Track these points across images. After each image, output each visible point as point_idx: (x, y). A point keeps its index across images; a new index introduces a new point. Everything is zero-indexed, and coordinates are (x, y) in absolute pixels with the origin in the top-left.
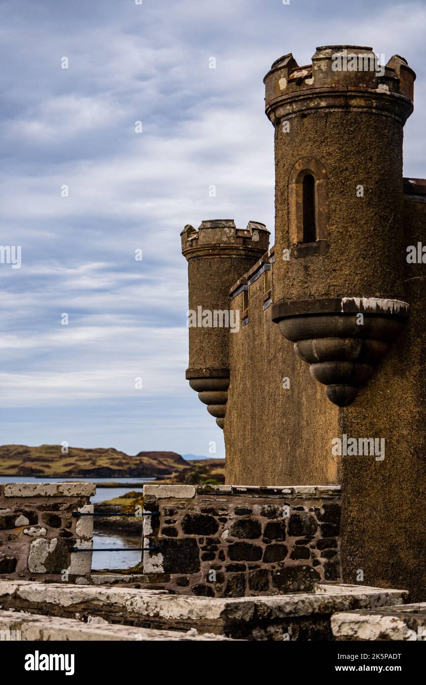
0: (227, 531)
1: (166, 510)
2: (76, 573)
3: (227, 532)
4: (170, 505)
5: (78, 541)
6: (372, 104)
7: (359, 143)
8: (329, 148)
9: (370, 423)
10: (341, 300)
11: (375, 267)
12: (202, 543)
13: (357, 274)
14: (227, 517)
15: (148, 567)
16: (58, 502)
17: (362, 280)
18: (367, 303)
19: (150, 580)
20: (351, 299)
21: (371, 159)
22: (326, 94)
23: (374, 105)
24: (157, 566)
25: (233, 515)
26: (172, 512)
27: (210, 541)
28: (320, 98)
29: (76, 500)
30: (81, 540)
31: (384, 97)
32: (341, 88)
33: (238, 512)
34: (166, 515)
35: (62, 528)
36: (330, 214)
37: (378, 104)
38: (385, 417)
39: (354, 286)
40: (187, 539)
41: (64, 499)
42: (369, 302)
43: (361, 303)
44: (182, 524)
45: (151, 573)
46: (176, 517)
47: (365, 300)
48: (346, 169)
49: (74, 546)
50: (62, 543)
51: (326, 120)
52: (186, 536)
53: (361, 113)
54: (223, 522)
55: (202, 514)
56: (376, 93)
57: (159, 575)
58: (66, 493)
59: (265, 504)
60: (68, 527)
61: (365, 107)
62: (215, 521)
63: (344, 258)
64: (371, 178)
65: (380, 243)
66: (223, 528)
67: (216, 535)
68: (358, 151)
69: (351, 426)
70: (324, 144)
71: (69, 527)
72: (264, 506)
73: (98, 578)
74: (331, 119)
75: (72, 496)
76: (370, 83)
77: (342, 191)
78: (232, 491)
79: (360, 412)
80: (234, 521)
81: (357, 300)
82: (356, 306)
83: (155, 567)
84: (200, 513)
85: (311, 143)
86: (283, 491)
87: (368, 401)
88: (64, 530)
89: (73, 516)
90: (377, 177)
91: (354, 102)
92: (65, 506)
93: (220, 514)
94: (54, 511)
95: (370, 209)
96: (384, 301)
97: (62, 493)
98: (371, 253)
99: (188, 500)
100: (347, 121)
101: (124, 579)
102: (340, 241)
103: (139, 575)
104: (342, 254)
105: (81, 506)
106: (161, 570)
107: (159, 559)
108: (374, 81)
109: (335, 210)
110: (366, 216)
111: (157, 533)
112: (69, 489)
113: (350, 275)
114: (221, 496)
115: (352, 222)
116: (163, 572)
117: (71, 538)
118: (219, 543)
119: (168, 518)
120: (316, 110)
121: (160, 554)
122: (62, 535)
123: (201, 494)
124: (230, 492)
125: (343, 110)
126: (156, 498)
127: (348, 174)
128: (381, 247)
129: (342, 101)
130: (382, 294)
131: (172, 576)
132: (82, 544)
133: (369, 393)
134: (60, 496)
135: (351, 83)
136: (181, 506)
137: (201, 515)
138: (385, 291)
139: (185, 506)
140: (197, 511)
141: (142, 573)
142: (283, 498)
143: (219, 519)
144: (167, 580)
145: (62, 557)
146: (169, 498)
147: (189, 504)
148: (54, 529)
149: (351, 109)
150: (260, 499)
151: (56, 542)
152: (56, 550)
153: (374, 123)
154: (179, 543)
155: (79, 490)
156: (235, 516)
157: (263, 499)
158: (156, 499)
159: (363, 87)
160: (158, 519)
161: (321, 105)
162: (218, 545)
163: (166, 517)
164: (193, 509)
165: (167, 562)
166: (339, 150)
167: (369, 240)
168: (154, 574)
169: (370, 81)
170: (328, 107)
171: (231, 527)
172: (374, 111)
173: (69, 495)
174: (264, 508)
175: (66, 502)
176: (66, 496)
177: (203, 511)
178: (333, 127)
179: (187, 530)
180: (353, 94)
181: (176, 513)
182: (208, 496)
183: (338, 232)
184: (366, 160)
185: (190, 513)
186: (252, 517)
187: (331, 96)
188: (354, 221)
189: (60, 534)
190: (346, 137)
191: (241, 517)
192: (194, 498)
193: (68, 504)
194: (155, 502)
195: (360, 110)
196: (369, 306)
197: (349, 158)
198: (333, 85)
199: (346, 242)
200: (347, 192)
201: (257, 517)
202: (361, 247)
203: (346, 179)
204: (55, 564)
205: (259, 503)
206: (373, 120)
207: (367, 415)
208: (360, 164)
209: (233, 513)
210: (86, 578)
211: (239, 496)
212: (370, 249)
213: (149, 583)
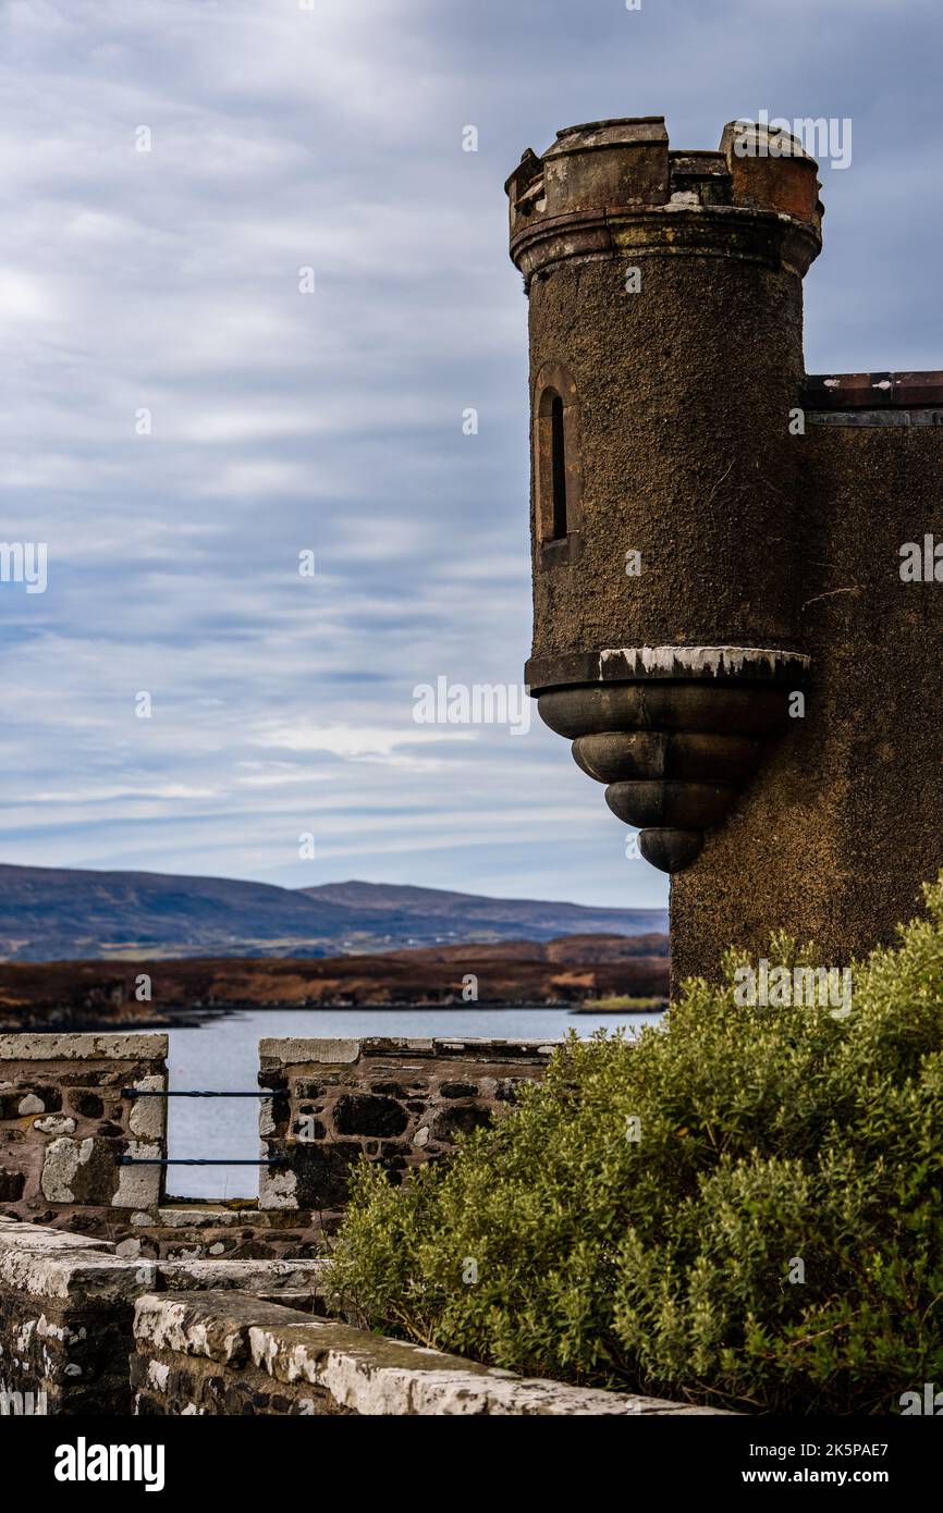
0: (426, 1129)
1: (302, 1086)
2: (129, 1205)
3: (425, 1131)
4: (310, 1077)
5: (133, 1144)
6: (665, 238)
7: (639, 323)
8: (582, 340)
9: (732, 905)
10: (598, 655)
11: (675, 582)
12: (374, 1153)
13: (635, 599)
14: (426, 1102)
15: (267, 1197)
16: (97, 1069)
17: (645, 610)
18: (651, 657)
19: (272, 1223)
20: (618, 652)
21: (668, 354)
22: (568, 229)
23: (670, 237)
24: (285, 1195)
25: (437, 1098)
26: (314, 1092)
27: (390, 1150)
28: (562, 236)
29: (130, 1067)
30: (138, 1141)
31: (690, 218)
32: (592, 214)
33: (449, 1091)
34: (302, 1097)
35: (104, 1118)
36: (584, 477)
37: (679, 235)
38: (768, 893)
39: (629, 625)
40: (343, 1144)
41: (109, 1063)
42: (658, 657)
43: (639, 659)
44: (334, 1114)
45: (274, 1209)
46: (321, 1101)
47: (646, 652)
48: (614, 380)
49: (125, 1154)
50: (102, 1147)
51: (578, 281)
52: (342, 1138)
53: (645, 257)
54: (417, 1111)
55: (375, 1095)
56: (665, 214)
57: (287, 1213)
58: (111, 1053)
59: (504, 1077)
60: (115, 1118)
61: (651, 245)
62: (401, 1109)
63: (610, 567)
64: (668, 393)
65: (691, 529)
66: (416, 1123)
67: (403, 1138)
68: (638, 339)
69: (691, 914)
70: (574, 332)
71: (118, 1117)
72: (502, 1080)
73: (172, 1215)
74: (586, 280)
75: (122, 1059)
76: (652, 193)
77: (607, 427)
78: (434, 1050)
79: (710, 885)
80: (441, 1110)
81: (630, 655)
82: (628, 666)
83: (281, 1197)
84: (370, 1092)
85: (553, 333)
86: (541, 1050)
87: (727, 861)
88: (107, 1122)
89: (122, 1096)
90: (681, 390)
91: (624, 238)
92: (111, 1077)
93: (410, 1094)
94: (89, 1086)
95: (666, 458)
96: (692, 652)
97: (103, 1052)
98: (666, 551)
99: (346, 1067)
100: (616, 279)
101: (223, 1219)
102: (602, 532)
103: (251, 1213)
104: (606, 558)
105: (140, 1078)
106: (292, 1203)
107: (289, 1181)
108: (660, 188)
109: (592, 469)
110: (657, 473)
111: (285, 1131)
112: (117, 1044)
113: (621, 601)
114: (412, 1060)
115: (625, 491)
116: (297, 1207)
117: (119, 1137)
118: (409, 1152)
119: (308, 1101)
120: (561, 262)
121: (290, 1173)
122: (102, 1132)
123: (372, 1056)
124: (430, 1051)
125: (607, 258)
126: (281, 1063)
127: (617, 390)
128: (692, 537)
129: (598, 239)
130: (692, 637)
131: (315, 1216)
132: (140, 1151)
133: (730, 842)
134: (100, 1059)
135: (611, 199)
136: (331, 1079)
137: (373, 1097)
138: (703, 629)
139: (340, 1078)
140: (364, 1089)
141: (257, 1209)
142: (540, 1064)
143: (408, 1105)
144: (306, 1223)
145: (104, 1174)
146: (308, 1062)
147: (347, 1075)
148: (90, 1120)
149: (624, 251)
150: (493, 1065)
151: (92, 1145)
152: (91, 1161)
153: (674, 275)
154: (326, 1152)
155: (134, 1048)
156: (442, 1100)
157: (500, 1066)
158: (283, 1066)
159: (635, 204)
160: (287, 1103)
161: (566, 253)
162: (406, 1157)
163: (302, 1100)
164: (354, 1085)
165: (305, 1188)
166: (600, 341)
167: (662, 526)
168: (280, 1211)
169: (649, 191)
170: (579, 254)
171: (435, 1121)
172: (673, 250)
173: (118, 1056)
174: (501, 1085)
175: (111, 1070)
176: (110, 1059)
177: (375, 1088)
178: (589, 295)
179: (343, 1127)
180: (617, 221)
181: (323, 1093)
182: (384, 1059)
183: (599, 512)
184: (657, 355)
185: (351, 1092)
186: (478, 1102)
187: (580, 231)
188: (631, 488)
189: (99, 1131)
190: (612, 313)
191: (454, 1103)
192: (356, 1062)
193: (116, 1074)
194: (280, 1070)
195: (642, 252)
196: (656, 665)
197: (620, 356)
198: (578, 209)
199: (614, 534)
200: (615, 429)
201: (487, 1102)
202: (645, 540)
203: (612, 400)
204: (91, 1187)
205: (493, 1075)
206: (671, 270)
207: (726, 890)
208: (642, 365)
209: (438, 1093)
210: (150, 1215)
211: (449, 1060)
212: (665, 544)
213: (271, 1227)
